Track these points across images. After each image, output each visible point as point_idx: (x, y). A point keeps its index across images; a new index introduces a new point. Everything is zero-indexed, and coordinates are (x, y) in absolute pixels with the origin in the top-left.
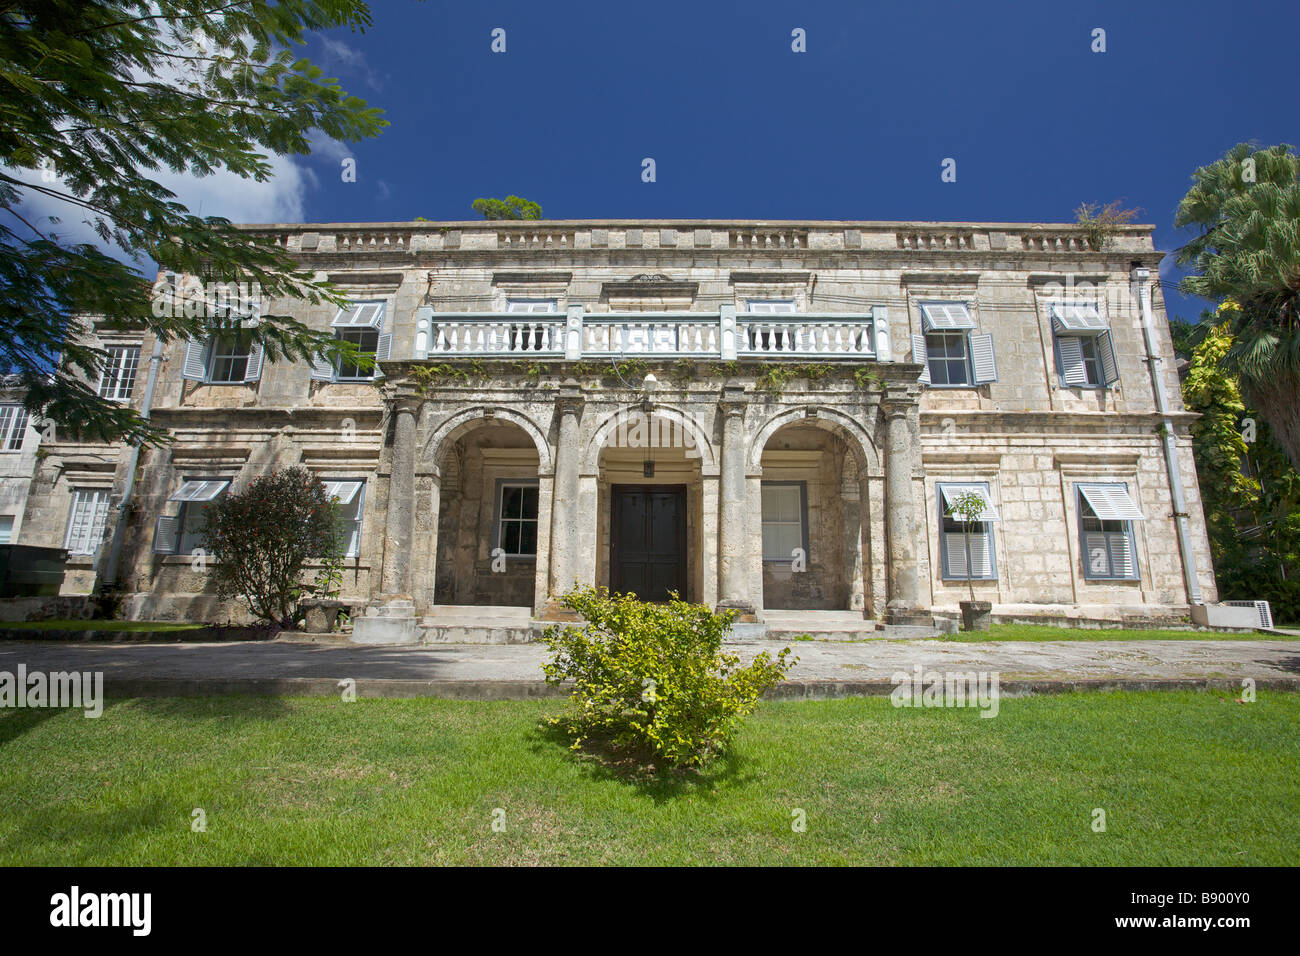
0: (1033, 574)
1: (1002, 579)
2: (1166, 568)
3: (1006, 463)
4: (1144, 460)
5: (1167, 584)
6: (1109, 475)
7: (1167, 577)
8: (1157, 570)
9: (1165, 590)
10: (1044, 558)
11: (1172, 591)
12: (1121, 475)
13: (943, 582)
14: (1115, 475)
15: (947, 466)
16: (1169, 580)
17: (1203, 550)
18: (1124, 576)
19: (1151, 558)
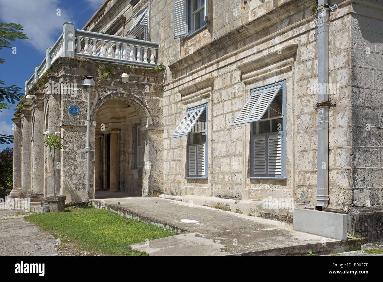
0: (224, 174)
1: (210, 179)
2: (307, 166)
3: (218, 84)
4: (303, 49)
5: (307, 183)
6: (272, 75)
7: (307, 175)
8: (300, 169)
9: (305, 189)
10: (230, 161)
11: (310, 190)
12: (281, 72)
13: (188, 180)
14: (277, 74)
15: (190, 96)
16: (309, 178)
17: (345, 144)
18: (274, 176)
19: (297, 155)
